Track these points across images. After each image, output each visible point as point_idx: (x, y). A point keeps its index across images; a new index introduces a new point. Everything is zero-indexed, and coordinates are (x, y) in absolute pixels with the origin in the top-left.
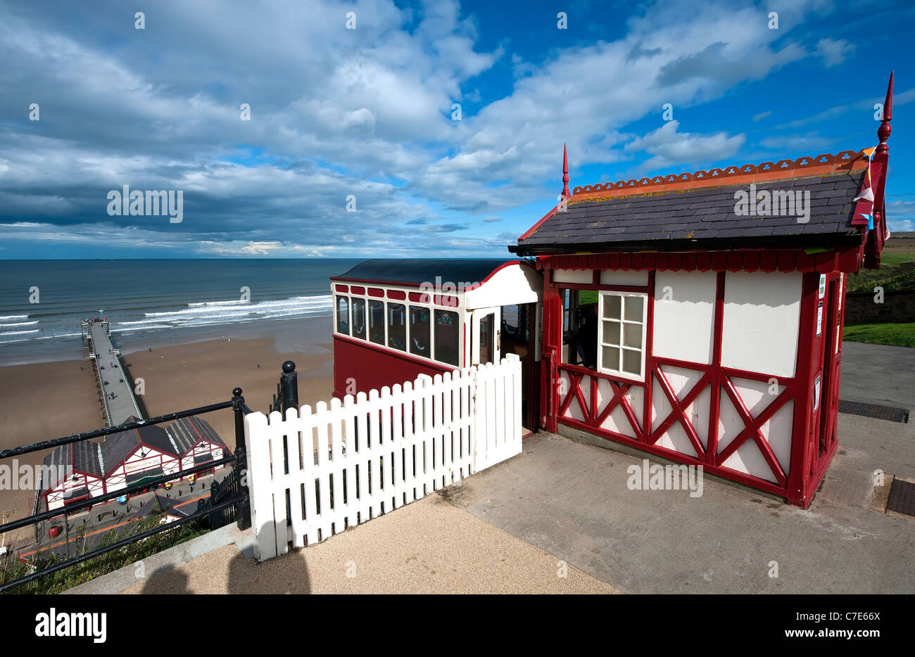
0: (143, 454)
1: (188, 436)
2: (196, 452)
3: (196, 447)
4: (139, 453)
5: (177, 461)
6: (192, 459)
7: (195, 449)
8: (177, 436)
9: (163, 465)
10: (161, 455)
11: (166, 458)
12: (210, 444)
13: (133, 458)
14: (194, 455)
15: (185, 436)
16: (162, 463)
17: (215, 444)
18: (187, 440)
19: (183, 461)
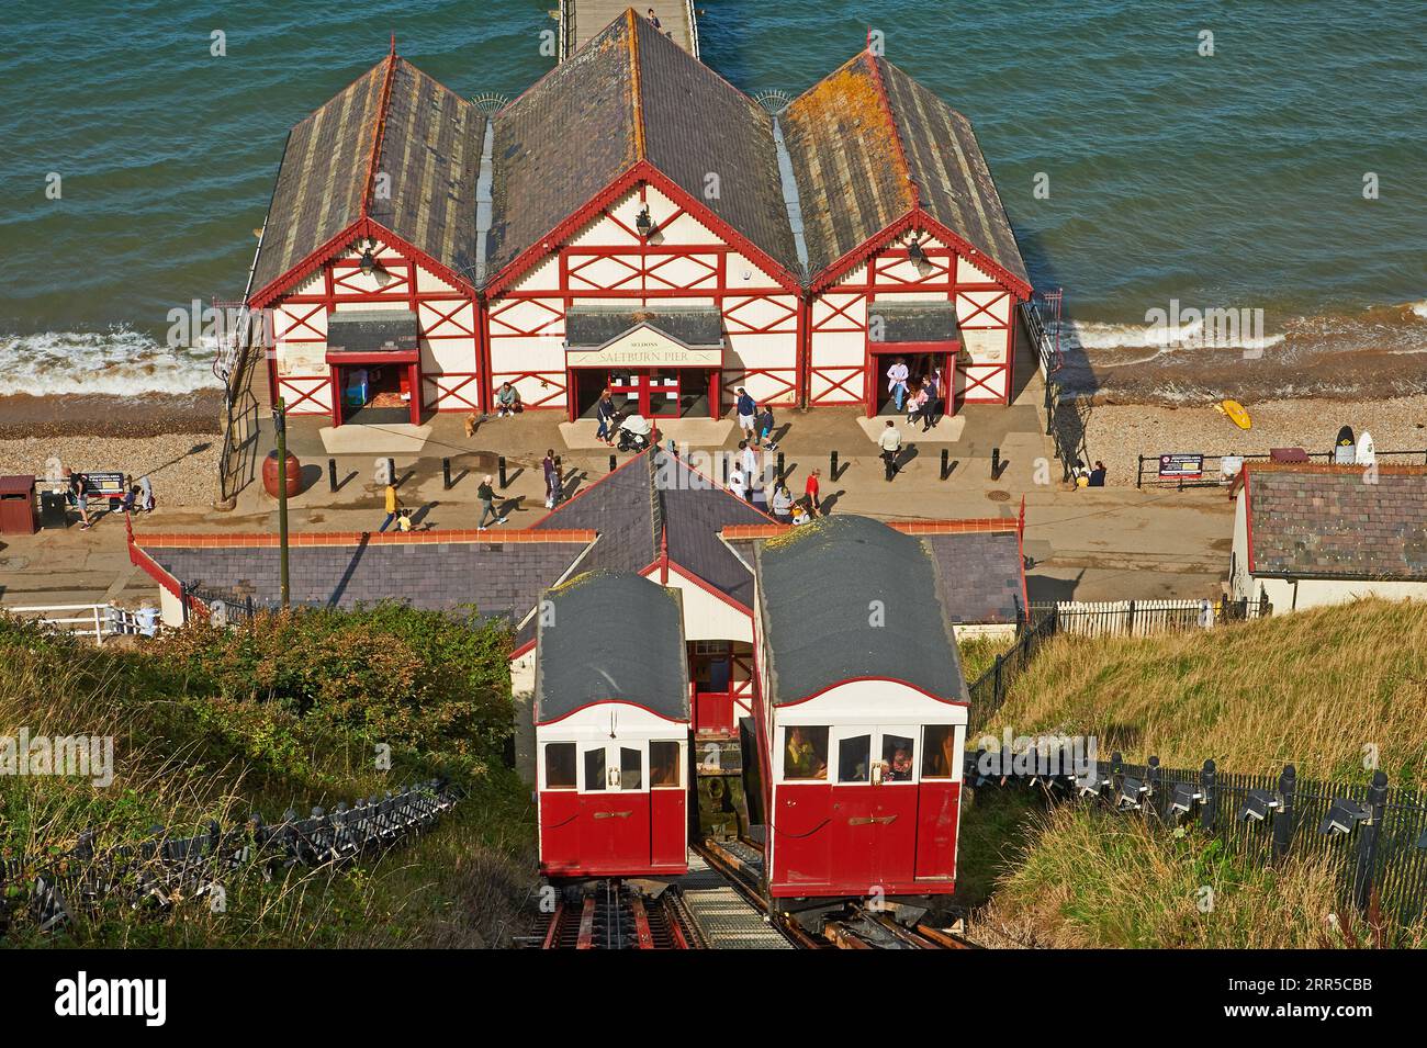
0: (643, 219)
1: (859, 177)
2: (880, 280)
3: (880, 252)
4: (628, 210)
5: (792, 301)
6: (859, 311)
7: (880, 262)
8: (815, 168)
9: (728, 303)
10: (721, 253)
11: (740, 270)
12: (953, 254)
13: (602, 233)
14: (869, 291)
15: (846, 176)
16: (721, 293)
17: (980, 262)
18: (850, 200)
19: (819, 311)
